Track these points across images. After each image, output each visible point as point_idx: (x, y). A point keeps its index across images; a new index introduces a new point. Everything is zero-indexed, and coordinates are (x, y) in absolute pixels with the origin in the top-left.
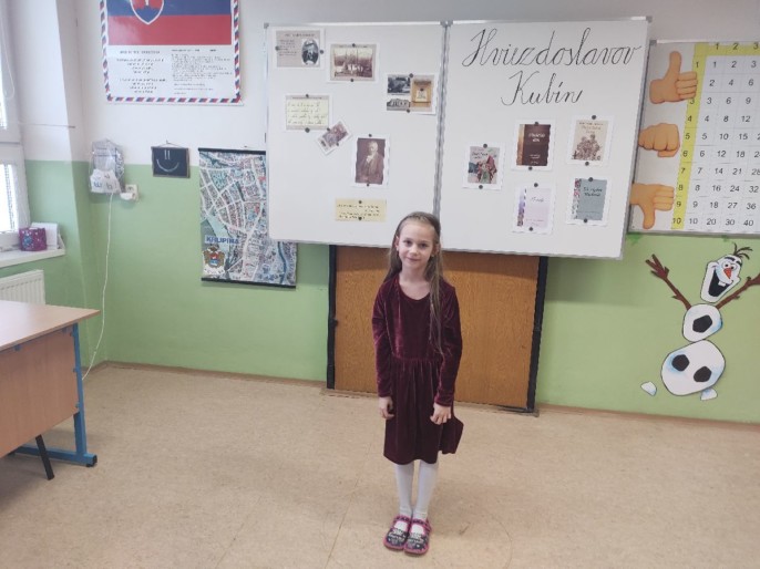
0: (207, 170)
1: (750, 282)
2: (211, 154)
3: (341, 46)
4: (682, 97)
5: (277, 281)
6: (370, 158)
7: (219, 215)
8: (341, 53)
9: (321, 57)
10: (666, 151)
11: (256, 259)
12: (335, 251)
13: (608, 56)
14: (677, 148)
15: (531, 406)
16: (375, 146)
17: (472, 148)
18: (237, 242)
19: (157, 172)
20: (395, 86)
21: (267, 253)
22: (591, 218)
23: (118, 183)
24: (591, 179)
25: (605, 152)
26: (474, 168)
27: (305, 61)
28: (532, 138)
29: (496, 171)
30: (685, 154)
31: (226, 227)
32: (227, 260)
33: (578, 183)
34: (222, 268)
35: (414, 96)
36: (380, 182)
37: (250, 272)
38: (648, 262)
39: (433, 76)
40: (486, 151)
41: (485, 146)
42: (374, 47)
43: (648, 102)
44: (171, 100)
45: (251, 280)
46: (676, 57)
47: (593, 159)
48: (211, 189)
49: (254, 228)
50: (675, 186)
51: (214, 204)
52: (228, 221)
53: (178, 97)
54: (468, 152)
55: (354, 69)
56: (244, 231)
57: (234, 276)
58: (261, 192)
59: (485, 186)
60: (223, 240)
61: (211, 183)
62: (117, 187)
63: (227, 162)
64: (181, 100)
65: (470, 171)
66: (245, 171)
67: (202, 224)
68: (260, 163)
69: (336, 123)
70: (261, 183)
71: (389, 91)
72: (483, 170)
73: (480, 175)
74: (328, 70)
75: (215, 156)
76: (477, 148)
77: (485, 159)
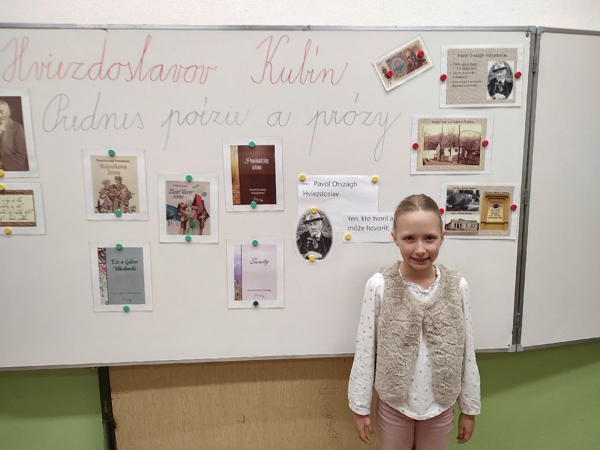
17: (168, 183)
26: (174, 213)
28: (251, 165)
29: (207, 216)
40: (190, 187)
41: (189, 179)
54: (162, 189)
59: (195, 238)
65: (169, 217)
72: (189, 214)
73: (184, 223)
76: (175, 184)
77: (189, 199)
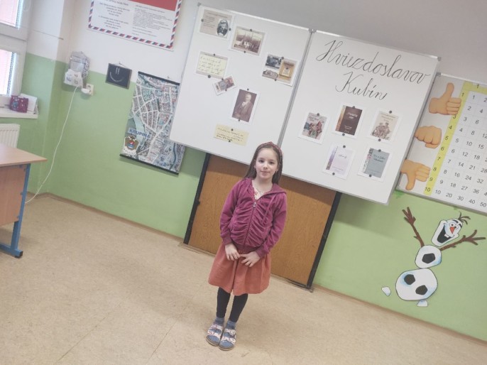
0: (141, 86)
1: (464, 239)
2: (145, 77)
3: (243, 29)
4: (449, 112)
5: (168, 168)
6: (244, 104)
7: (141, 117)
8: (242, 33)
9: (229, 32)
10: (431, 144)
11: (157, 150)
12: (209, 157)
13: (408, 76)
14: (438, 144)
15: (309, 285)
16: (249, 97)
17: (310, 113)
18: (149, 136)
19: (109, 80)
20: (271, 62)
21: (166, 148)
22: (374, 175)
23: (82, 82)
24: (380, 151)
25: (392, 135)
26: (308, 127)
27: (218, 32)
28: (349, 116)
29: (321, 132)
30: (442, 148)
31: (144, 125)
32: (140, 146)
33: (371, 151)
34: (134, 151)
35: (281, 71)
36: (248, 121)
37: (152, 158)
38: (404, 211)
39: (296, 62)
40: (318, 118)
41: (318, 115)
42: (263, 34)
43: (427, 110)
44: (128, 37)
45: (152, 163)
46: (451, 86)
47: (384, 138)
48: (140, 99)
49: (161, 131)
50: (432, 168)
51: (140, 110)
52: (146, 122)
53: (133, 36)
54: (307, 115)
55: (248, 45)
56: (155, 130)
57: (141, 158)
58: (171, 108)
60: (140, 133)
61: (141, 95)
62: (81, 84)
63: (155, 84)
64: (135, 38)
65: (305, 128)
66: (165, 93)
67: (129, 120)
68: (175, 90)
69: (228, 76)
70: (173, 103)
71: (266, 65)
72: (314, 129)
73: (310, 132)
74: (231, 42)
75: (148, 79)
76: (313, 115)
77: (316, 122)
